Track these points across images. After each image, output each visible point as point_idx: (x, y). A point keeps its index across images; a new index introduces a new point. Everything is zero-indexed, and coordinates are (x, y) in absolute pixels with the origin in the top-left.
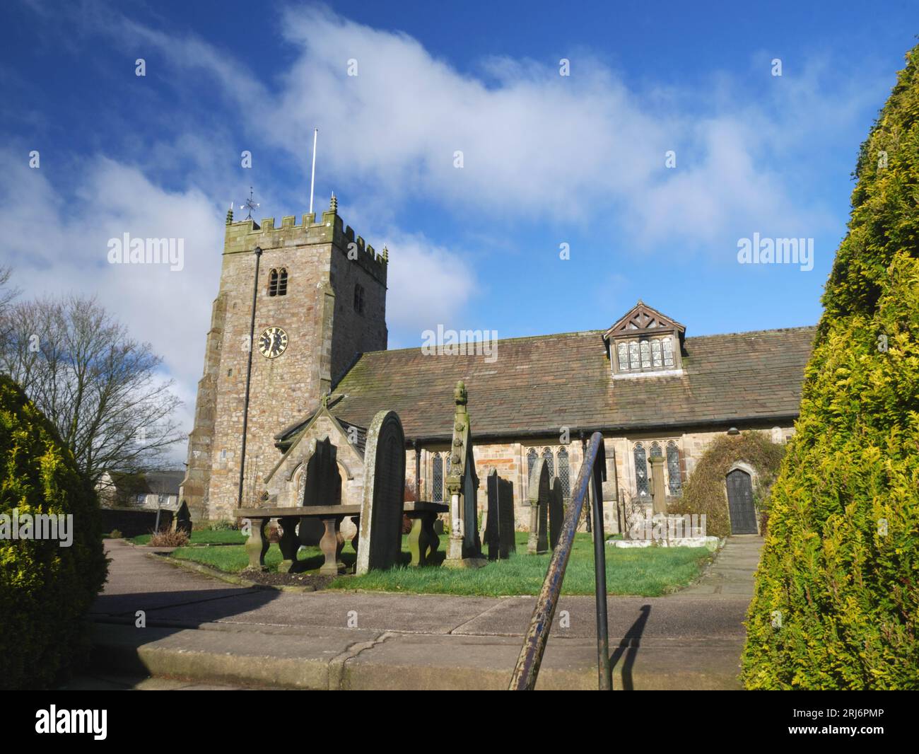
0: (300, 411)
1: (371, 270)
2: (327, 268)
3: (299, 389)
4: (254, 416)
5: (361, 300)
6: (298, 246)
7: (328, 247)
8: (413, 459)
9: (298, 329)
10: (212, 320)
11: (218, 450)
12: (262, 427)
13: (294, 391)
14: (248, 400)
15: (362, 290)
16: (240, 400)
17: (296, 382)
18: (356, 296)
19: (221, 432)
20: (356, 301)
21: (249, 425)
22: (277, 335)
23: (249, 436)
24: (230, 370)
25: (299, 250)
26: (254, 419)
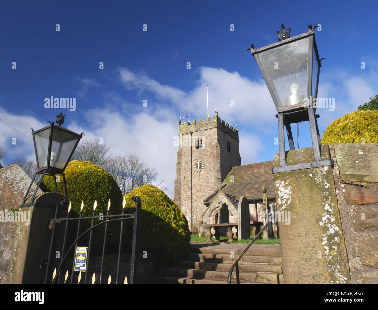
0: (211, 190)
1: (232, 135)
2: (216, 137)
3: (210, 182)
4: (194, 193)
5: (230, 147)
6: (205, 130)
7: (216, 129)
8: (255, 207)
9: (208, 160)
10: (177, 159)
11: (183, 206)
12: (198, 197)
13: (208, 183)
14: (192, 187)
15: (230, 143)
16: (189, 188)
17: (208, 180)
18: (228, 146)
19: (183, 200)
20: (228, 148)
21: (193, 196)
22: (200, 163)
23: (193, 201)
24: (185, 177)
25: (206, 131)
26: (195, 194)
